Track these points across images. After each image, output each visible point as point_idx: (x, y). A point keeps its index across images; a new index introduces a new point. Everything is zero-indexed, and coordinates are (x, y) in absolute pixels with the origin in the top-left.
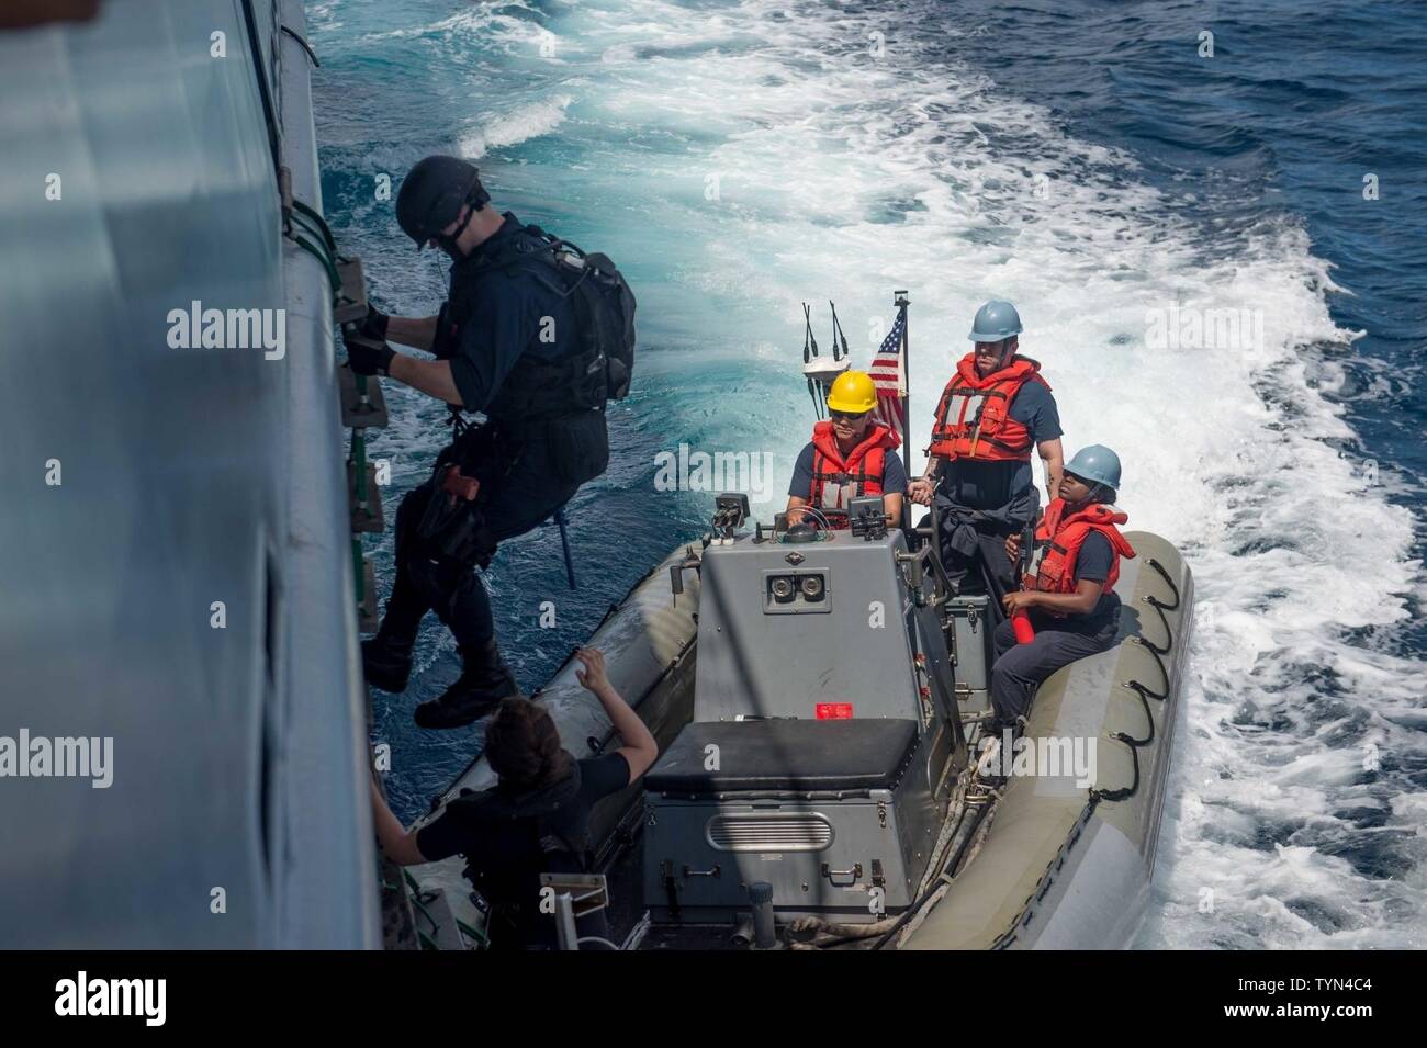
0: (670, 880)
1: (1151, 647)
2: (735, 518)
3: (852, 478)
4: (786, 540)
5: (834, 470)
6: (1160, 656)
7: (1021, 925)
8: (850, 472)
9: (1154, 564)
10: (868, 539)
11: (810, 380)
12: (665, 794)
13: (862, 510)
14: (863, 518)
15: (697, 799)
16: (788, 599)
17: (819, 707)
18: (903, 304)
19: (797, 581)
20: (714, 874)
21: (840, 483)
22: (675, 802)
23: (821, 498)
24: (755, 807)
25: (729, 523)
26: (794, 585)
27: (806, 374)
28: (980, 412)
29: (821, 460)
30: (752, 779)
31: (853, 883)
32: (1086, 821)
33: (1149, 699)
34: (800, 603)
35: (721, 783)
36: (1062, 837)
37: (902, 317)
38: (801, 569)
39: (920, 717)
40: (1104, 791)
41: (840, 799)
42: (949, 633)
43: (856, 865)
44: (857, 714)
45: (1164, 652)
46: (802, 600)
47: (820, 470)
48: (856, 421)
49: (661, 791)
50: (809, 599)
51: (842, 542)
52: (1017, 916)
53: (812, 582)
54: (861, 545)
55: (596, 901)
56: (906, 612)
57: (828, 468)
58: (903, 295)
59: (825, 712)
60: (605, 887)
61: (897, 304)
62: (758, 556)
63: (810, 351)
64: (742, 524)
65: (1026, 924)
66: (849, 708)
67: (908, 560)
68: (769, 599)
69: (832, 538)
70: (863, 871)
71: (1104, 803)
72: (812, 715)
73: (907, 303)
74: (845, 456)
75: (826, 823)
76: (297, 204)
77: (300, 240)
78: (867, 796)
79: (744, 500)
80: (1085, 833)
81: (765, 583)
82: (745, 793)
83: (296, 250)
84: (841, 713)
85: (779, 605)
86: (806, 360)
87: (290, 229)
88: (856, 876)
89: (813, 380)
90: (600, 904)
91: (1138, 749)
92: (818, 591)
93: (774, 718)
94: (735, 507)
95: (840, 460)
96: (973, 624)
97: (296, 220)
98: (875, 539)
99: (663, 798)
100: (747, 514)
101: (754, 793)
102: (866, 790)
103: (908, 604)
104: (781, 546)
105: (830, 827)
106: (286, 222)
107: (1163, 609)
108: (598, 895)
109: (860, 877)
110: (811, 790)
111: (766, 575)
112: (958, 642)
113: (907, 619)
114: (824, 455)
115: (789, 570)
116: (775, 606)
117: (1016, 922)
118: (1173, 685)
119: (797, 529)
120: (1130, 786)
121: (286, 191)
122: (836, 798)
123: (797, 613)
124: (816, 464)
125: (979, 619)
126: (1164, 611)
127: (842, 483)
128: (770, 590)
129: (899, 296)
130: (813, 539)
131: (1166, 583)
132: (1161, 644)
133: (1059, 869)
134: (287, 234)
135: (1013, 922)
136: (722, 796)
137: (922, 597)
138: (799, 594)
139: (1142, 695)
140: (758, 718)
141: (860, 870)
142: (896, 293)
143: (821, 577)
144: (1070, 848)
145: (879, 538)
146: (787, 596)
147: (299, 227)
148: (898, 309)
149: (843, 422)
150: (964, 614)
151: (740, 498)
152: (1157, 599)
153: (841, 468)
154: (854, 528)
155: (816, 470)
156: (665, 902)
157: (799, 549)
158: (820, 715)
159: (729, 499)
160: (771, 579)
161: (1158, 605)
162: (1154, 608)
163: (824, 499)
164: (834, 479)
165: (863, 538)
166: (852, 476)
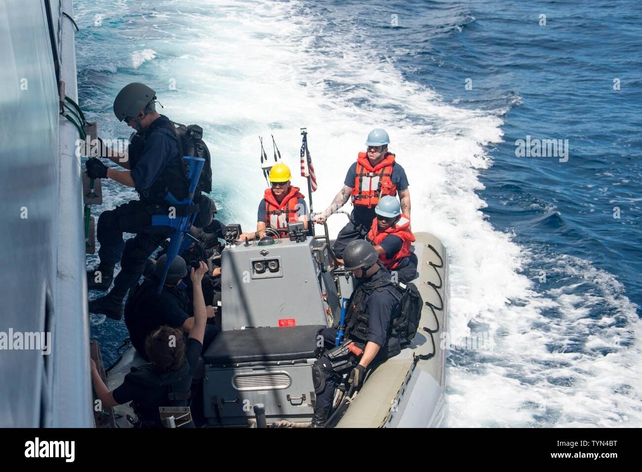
0: (216, 405)
1: (433, 285)
2: (235, 236)
3: (283, 212)
4: (260, 244)
5: (275, 209)
6: (437, 289)
7: (388, 422)
8: (282, 209)
9: (430, 246)
10: (298, 242)
11: (264, 171)
12: (211, 365)
13: (294, 229)
14: (295, 232)
15: (226, 367)
16: (262, 272)
17: (280, 321)
18: (305, 134)
19: (266, 263)
20: (236, 402)
21: (277, 214)
22: (214, 369)
23: (270, 222)
24: (254, 369)
25: (233, 238)
26: (265, 265)
27: (263, 169)
28: (380, 185)
29: (268, 206)
30: (251, 356)
31: (302, 403)
32: (413, 370)
33: (435, 310)
34: (268, 273)
35: (236, 359)
36: (403, 379)
37: (305, 140)
38: (267, 258)
39: (327, 324)
40: (421, 355)
41: (293, 364)
42: (337, 283)
43: (303, 395)
44: (297, 324)
45: (439, 287)
46: (269, 272)
47: (268, 209)
48: (283, 186)
49: (209, 364)
50: (272, 271)
51: (286, 244)
52: (385, 418)
53: (273, 263)
54: (294, 245)
55: (186, 419)
56: (318, 275)
57: (272, 209)
58: (305, 130)
59: (283, 323)
60: (190, 412)
61: (302, 134)
62: (247, 252)
63: (264, 157)
64: (239, 238)
65: (390, 421)
66: (294, 321)
67: (318, 250)
68: (254, 272)
69: (281, 242)
70: (306, 397)
71: (421, 361)
72: (277, 325)
73: (307, 133)
74: (279, 203)
75: (287, 375)
76: (67, 98)
77: (67, 117)
78: (306, 362)
79: (239, 227)
80: (413, 376)
81: (251, 264)
82: (248, 363)
83: (65, 121)
84: (290, 323)
85: (259, 274)
86: (262, 162)
87: (63, 111)
88: (302, 400)
89: (266, 171)
90: (188, 421)
91: (433, 334)
92: (276, 267)
93: (259, 327)
94: (235, 230)
95: (277, 205)
96: (347, 279)
97: (66, 107)
98: (301, 241)
99: (210, 367)
100: (241, 233)
101: (253, 363)
102: (305, 359)
103: (319, 271)
104: (258, 247)
105: (289, 377)
106: (62, 108)
107: (436, 267)
108: (187, 416)
109: (304, 400)
110: (279, 360)
111: (252, 261)
112: (341, 287)
113: (319, 279)
114: (270, 203)
115: (262, 258)
116: (256, 275)
117: (385, 421)
118: (445, 303)
119: (264, 239)
120: (432, 352)
121: (62, 93)
122: (291, 364)
123: (267, 278)
124: (266, 207)
125: (350, 276)
126: (437, 268)
127: (279, 214)
128: (254, 268)
129: (303, 130)
130: (273, 243)
131: (435, 254)
132: (438, 284)
133: (403, 394)
134: (61, 114)
135: (384, 421)
136: (238, 365)
137: (325, 268)
138: (267, 269)
139: (431, 307)
140: (251, 328)
141: (305, 397)
142: (301, 129)
143: (277, 261)
144: (407, 384)
145: (303, 241)
146: (262, 270)
147: (67, 110)
148: (303, 136)
149: (277, 187)
150: (343, 274)
151: (237, 226)
152: (433, 263)
153: (277, 208)
154: (291, 237)
155: (267, 210)
156: (215, 416)
157: (266, 248)
158: (280, 325)
159: (231, 227)
160: (254, 263)
161: (434, 266)
162: (432, 267)
163: (271, 223)
164: (274, 213)
165: (295, 241)
166: (283, 211)
